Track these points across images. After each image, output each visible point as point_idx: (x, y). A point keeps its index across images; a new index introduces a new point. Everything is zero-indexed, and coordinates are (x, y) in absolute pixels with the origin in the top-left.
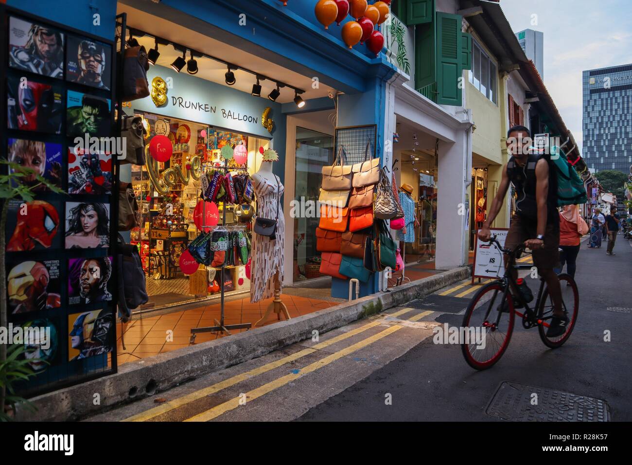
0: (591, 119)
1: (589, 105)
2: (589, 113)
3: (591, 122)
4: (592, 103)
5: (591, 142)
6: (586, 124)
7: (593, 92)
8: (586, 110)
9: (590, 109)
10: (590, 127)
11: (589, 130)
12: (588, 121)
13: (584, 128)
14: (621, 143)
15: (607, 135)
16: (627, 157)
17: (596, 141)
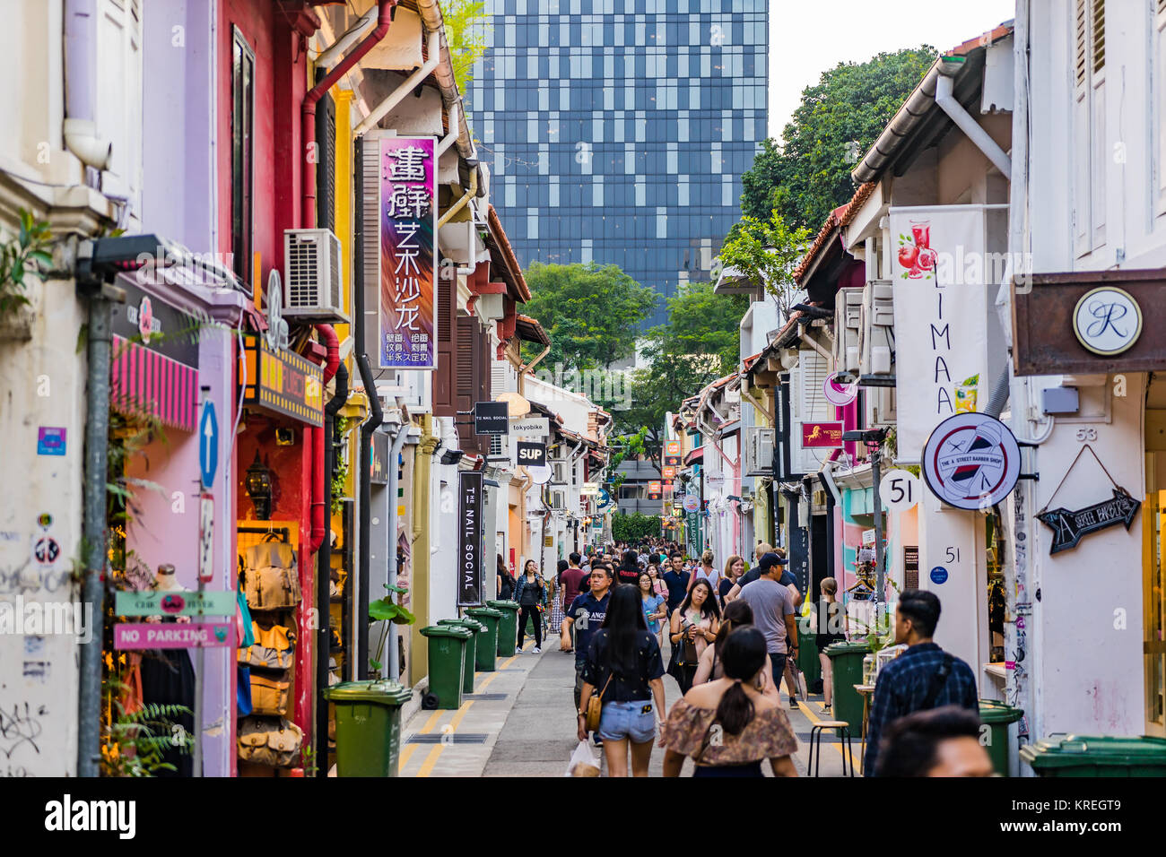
14: (619, 136)
15: (554, 88)
16: (648, 213)
17: (500, 119)
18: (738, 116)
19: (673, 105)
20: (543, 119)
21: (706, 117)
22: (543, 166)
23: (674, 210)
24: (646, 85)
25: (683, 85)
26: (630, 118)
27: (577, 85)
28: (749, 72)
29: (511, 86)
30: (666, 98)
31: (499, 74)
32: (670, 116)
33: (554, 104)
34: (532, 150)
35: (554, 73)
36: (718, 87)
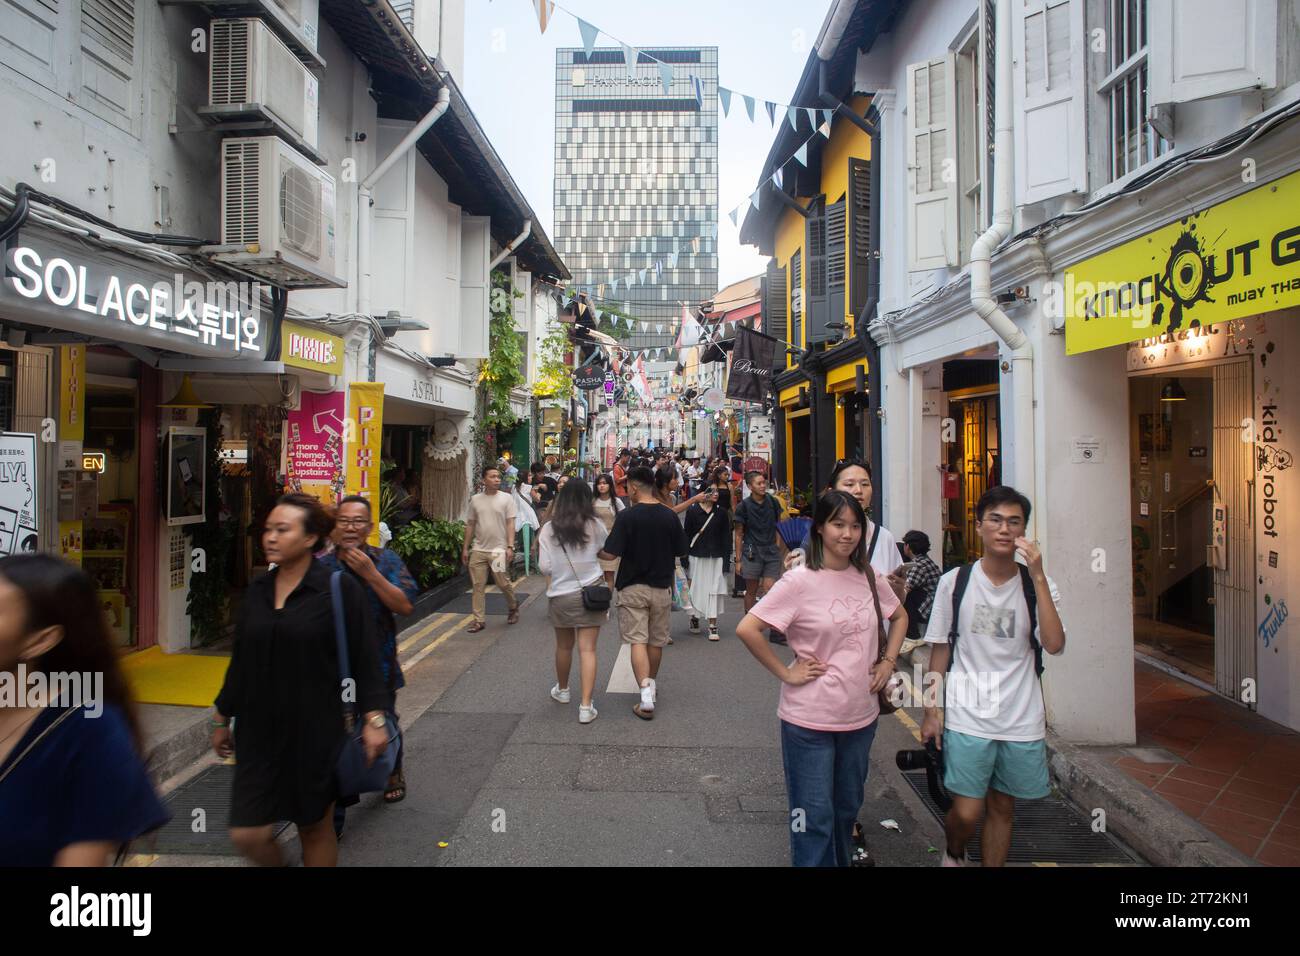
0: (574, 178)
1: (570, 140)
2: (569, 162)
3: (574, 187)
4: (577, 137)
5: (573, 241)
6: (563, 193)
7: (580, 106)
8: (564, 156)
9: (571, 153)
10: (573, 200)
11: (569, 209)
12: (567, 184)
13: (558, 203)
14: (644, 250)
15: (611, 225)
16: (658, 287)
17: (585, 241)
18: (703, 240)
19: (671, 234)
20: (606, 241)
21: (686, 240)
22: (606, 263)
23: (671, 287)
24: (657, 224)
25: (676, 225)
26: (649, 241)
27: (623, 224)
28: (708, 218)
29: (591, 224)
30: (667, 231)
31: (584, 218)
32: (669, 240)
33: (611, 234)
34: (600, 256)
35: (611, 218)
36: (693, 226)
